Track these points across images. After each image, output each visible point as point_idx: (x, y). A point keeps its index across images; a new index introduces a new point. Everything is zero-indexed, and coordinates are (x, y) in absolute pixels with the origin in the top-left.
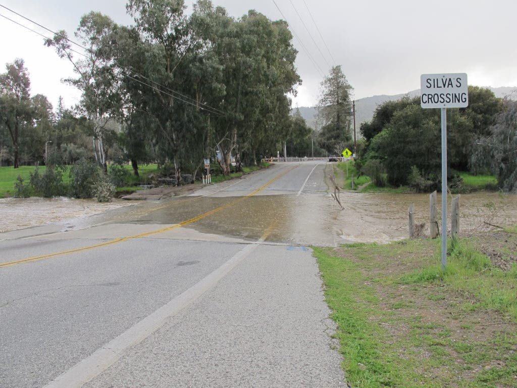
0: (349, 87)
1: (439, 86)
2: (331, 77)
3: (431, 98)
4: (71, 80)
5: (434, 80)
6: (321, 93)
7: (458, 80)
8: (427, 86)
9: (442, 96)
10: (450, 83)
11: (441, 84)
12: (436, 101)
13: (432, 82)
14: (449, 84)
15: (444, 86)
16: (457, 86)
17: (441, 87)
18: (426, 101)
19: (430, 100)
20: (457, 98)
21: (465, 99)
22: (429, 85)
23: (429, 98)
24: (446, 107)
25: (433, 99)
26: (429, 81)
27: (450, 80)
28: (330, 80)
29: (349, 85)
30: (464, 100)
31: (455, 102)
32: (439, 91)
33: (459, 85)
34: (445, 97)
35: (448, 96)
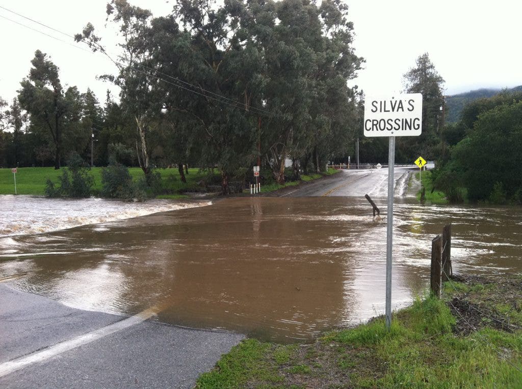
0: (439, 79)
1: (386, 110)
2: (417, 67)
3: (376, 125)
4: (107, 76)
5: (381, 102)
6: (404, 88)
7: (411, 102)
8: (372, 110)
9: (390, 122)
10: (400, 106)
11: (389, 107)
12: (382, 128)
13: (378, 106)
14: (399, 108)
15: (393, 109)
16: (408, 109)
17: (389, 111)
18: (370, 128)
19: (375, 126)
20: (407, 124)
21: (418, 125)
22: (374, 109)
23: (373, 125)
24: (393, 135)
25: (378, 125)
26: (375, 104)
27: (401, 102)
28: (414, 71)
29: (440, 77)
30: (416, 127)
31: (406, 129)
32: (386, 116)
33: (411, 108)
34: (393, 124)
35: (397, 121)
